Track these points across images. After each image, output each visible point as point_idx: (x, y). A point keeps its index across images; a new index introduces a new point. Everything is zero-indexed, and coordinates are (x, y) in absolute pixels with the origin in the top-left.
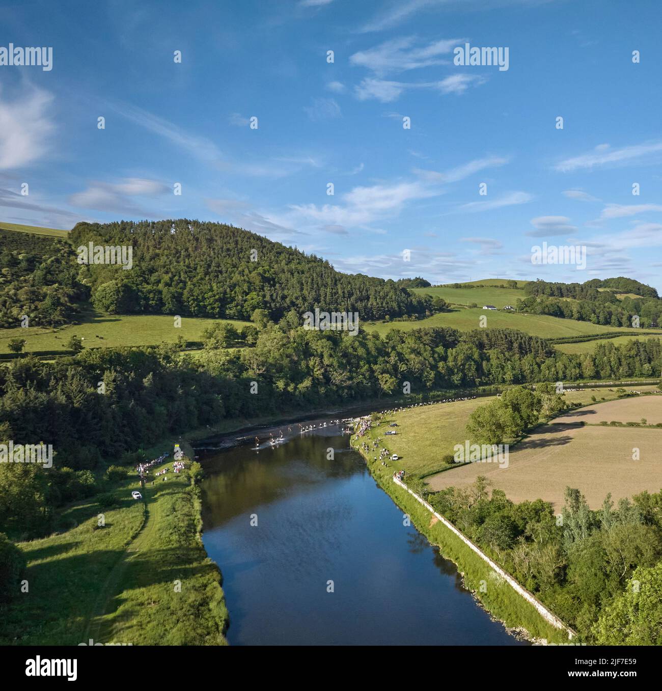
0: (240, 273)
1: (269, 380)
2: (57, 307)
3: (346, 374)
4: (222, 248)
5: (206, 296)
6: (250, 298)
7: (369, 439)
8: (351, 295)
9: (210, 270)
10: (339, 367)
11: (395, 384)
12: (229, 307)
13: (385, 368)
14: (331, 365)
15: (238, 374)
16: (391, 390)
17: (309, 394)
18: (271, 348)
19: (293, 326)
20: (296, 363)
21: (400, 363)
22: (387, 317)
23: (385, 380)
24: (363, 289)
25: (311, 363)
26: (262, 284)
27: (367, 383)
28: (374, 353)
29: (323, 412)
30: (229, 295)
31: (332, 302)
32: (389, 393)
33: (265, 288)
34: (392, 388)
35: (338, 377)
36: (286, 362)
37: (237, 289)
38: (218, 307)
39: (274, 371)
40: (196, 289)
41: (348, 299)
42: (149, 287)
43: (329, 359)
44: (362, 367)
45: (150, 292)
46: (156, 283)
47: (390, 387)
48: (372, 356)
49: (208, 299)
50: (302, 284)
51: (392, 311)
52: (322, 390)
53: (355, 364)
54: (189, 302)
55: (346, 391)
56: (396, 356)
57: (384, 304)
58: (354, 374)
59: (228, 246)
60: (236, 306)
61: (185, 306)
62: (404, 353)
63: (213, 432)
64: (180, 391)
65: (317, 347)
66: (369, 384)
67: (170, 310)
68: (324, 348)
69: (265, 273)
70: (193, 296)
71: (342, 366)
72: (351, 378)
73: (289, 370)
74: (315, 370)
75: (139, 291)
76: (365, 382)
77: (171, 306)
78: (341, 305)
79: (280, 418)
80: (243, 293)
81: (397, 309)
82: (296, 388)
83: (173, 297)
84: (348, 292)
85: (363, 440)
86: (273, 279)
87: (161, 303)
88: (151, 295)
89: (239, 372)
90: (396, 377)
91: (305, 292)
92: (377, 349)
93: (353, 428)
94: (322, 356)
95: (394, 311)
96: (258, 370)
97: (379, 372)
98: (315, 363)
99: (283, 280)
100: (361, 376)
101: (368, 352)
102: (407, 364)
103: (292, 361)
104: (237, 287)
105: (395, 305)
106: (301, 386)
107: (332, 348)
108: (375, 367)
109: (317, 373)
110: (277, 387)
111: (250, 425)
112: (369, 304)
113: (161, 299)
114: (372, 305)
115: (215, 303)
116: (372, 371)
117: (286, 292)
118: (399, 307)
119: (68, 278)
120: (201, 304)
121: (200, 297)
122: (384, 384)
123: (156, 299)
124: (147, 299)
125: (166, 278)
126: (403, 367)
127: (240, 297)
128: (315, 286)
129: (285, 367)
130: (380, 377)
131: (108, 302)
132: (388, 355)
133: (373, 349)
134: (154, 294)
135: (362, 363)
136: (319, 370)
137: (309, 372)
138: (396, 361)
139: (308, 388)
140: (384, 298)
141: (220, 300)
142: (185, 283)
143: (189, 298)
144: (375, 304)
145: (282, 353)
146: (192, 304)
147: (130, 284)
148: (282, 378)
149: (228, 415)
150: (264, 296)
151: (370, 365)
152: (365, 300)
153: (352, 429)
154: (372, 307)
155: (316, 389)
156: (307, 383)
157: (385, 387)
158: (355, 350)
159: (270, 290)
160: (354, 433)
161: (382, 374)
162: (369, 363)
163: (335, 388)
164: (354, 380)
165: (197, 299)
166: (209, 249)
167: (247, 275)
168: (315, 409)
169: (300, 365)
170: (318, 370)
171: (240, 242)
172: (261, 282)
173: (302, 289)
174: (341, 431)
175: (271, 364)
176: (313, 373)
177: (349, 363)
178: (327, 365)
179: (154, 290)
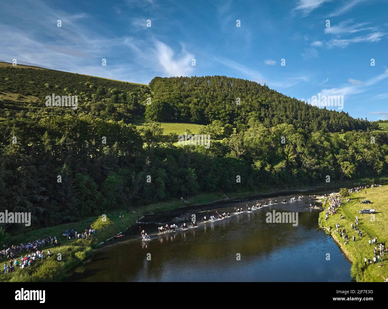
0: (246, 101)
1: (249, 161)
2: (112, 113)
3: (314, 160)
4: (237, 88)
5: (220, 112)
6: (250, 114)
7: (343, 218)
8: (318, 116)
9: (226, 98)
10: (309, 154)
11: (354, 169)
12: (236, 120)
13: (345, 157)
14: (302, 153)
15: (221, 154)
16: (351, 174)
17: (283, 175)
18: (254, 137)
19: (274, 124)
20: (274, 149)
21: (357, 154)
22: (342, 130)
23: (345, 166)
24: (326, 113)
25: (286, 150)
26: (259, 107)
27: (332, 168)
28: (336, 146)
29: (295, 190)
30: (236, 112)
31: (305, 120)
32: (349, 176)
33: (261, 110)
34: (352, 172)
35: (308, 161)
36: (265, 147)
37: (242, 109)
38: (228, 119)
39: (254, 154)
40: (214, 107)
41: (316, 118)
42: (182, 105)
43: (301, 148)
44: (327, 156)
45: (182, 108)
46: (188, 103)
47: (350, 172)
48: (335, 148)
49: (222, 114)
50: (286, 108)
51: (345, 127)
52: (295, 171)
53: (322, 153)
54: (208, 115)
55: (315, 173)
56: (353, 149)
57: (340, 122)
58: (321, 161)
59: (241, 87)
60: (241, 119)
61: (206, 118)
62: (359, 148)
63: (186, 204)
64: (148, 162)
65: (292, 139)
66: (333, 169)
67: (195, 120)
68: (297, 140)
69: (262, 102)
70: (212, 111)
71: (310, 154)
72: (318, 164)
73: (267, 154)
74: (289, 155)
75: (174, 106)
76: (330, 167)
77: (196, 118)
78: (311, 122)
79: (257, 193)
80: (246, 112)
81: (348, 125)
82: (272, 168)
83: (197, 111)
84: (316, 114)
85: (336, 220)
86: (268, 106)
87: (189, 115)
88: (183, 110)
89: (223, 153)
90: (354, 164)
91: (288, 113)
92: (338, 143)
93: (322, 204)
94: (295, 146)
95: (347, 126)
96: (239, 152)
97: (341, 160)
98: (289, 150)
99: (274, 106)
100: (326, 163)
101: (332, 145)
102: (362, 156)
103: (270, 148)
104: (242, 108)
105: (347, 123)
106: (276, 167)
107: (303, 140)
108: (337, 156)
109: (291, 158)
110: (255, 167)
111: (228, 198)
112: (330, 121)
113: (189, 113)
114: (332, 122)
115: (226, 117)
116: (335, 160)
117: (275, 113)
118: (350, 125)
119: (132, 100)
120: (216, 116)
121: (216, 112)
122: (345, 170)
123: (186, 112)
124: (179, 112)
125: (195, 100)
126: (359, 158)
127: (244, 113)
128: (295, 110)
129: (264, 151)
130: (342, 163)
131: (152, 113)
132: (347, 148)
133: (336, 143)
134: (185, 109)
135: (327, 153)
136: (293, 155)
137: (284, 156)
138: (353, 153)
139: (283, 169)
140: (340, 119)
141: (229, 115)
142: (208, 104)
143: (208, 112)
144: (334, 122)
145: (262, 141)
146: (210, 117)
147: (169, 103)
148: (261, 160)
149: (205, 189)
150: (260, 114)
151: (333, 155)
152: (327, 119)
153: (319, 205)
154: (332, 124)
155: (289, 171)
156: (282, 164)
157: (346, 172)
158: (322, 142)
159: (264, 111)
160: (323, 210)
161: (343, 161)
162: (332, 153)
163: (305, 170)
164: (322, 165)
165: (214, 113)
166: (228, 88)
167: (251, 102)
168: (288, 187)
169: (277, 151)
170: (291, 155)
171: (248, 86)
172: (259, 106)
173: (286, 111)
174: (310, 206)
175: (252, 149)
176: (288, 157)
177: (317, 151)
178: (300, 153)
179: (185, 107)
